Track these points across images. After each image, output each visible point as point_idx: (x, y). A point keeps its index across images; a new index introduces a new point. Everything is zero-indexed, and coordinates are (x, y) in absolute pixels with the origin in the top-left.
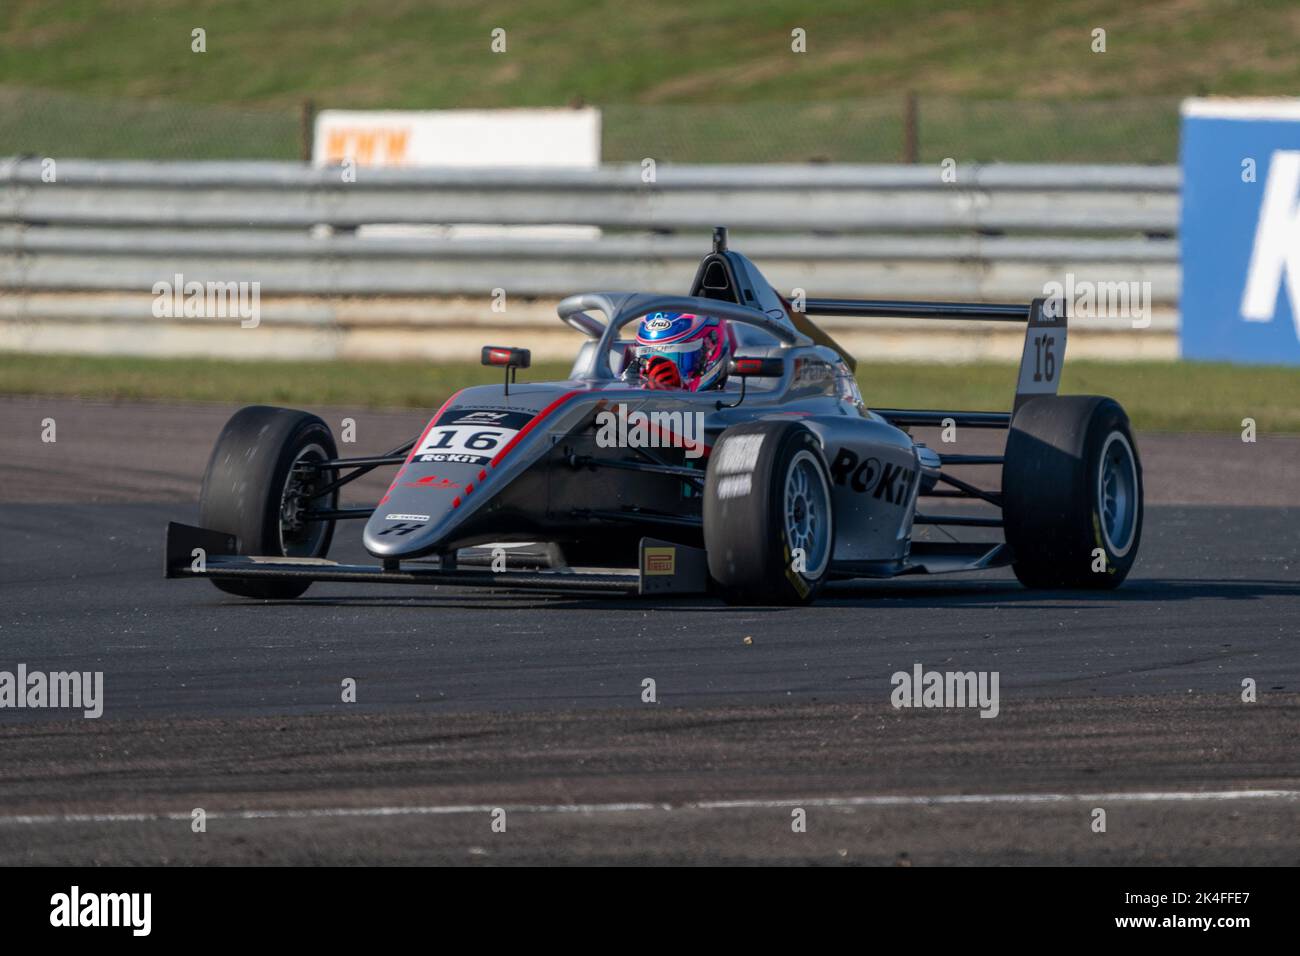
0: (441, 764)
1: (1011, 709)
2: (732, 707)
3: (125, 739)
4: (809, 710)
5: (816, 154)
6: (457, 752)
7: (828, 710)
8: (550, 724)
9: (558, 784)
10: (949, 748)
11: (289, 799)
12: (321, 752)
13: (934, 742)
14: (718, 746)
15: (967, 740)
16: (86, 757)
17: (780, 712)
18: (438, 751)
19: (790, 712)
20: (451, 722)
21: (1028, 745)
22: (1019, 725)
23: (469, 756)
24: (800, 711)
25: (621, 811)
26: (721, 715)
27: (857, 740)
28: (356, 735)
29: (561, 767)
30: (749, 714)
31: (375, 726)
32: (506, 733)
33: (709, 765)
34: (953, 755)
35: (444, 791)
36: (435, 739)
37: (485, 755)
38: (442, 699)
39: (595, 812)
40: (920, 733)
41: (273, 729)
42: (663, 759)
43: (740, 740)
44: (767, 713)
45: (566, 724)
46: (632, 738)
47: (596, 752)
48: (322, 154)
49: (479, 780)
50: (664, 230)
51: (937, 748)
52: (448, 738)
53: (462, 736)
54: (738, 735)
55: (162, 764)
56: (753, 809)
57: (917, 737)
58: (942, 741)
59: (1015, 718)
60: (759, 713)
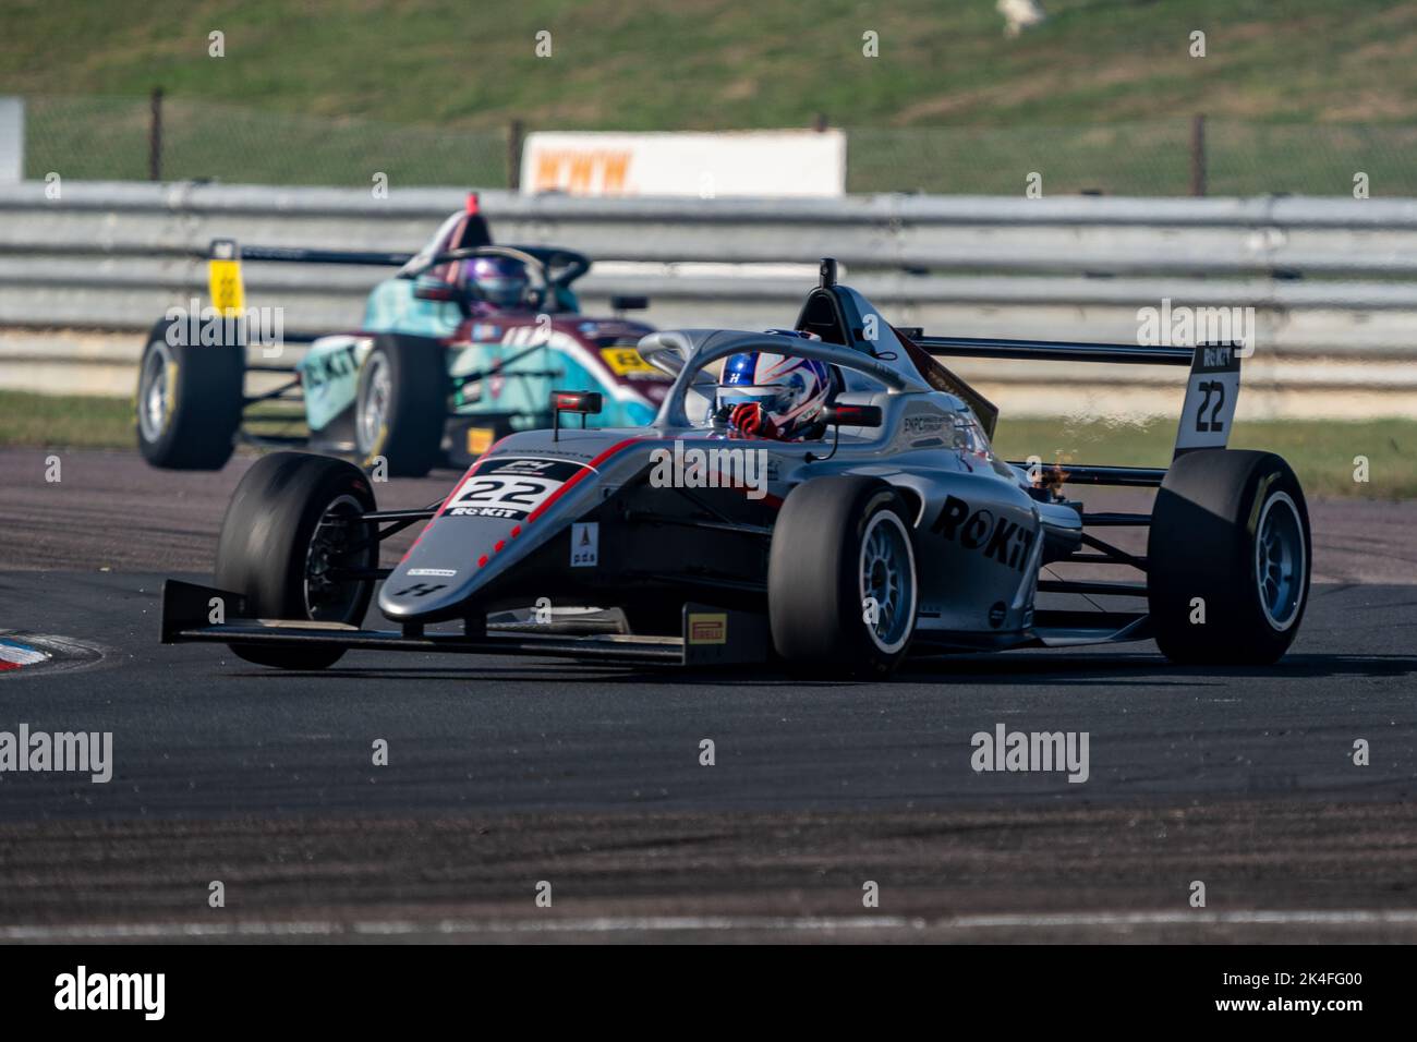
0: (665, 873)
1: (1309, 815)
2: (992, 811)
3: (309, 840)
4: (1080, 815)
5: (1092, 186)
6: (681, 858)
7: (1102, 815)
8: (786, 828)
9: (796, 897)
10: (1238, 859)
11: (492, 909)
12: (527, 857)
13: (1222, 852)
14: (977, 855)
15: (1260, 850)
16: (262, 860)
17: (1048, 817)
18: (661, 858)
19: (1057, 816)
20: (674, 824)
21: (1327, 857)
22: (1318, 834)
23: (695, 864)
24: (1070, 817)
25: (868, 928)
26: (981, 819)
27: (1135, 850)
28: (567, 838)
29: (799, 877)
30: (1011, 819)
31: (589, 828)
32: (737, 837)
33: (965, 877)
34: (1244, 867)
35: (667, 903)
36: (657, 844)
37: (714, 862)
38: (664, 798)
39: (837, 929)
40: (1206, 843)
41: (473, 831)
42: (914, 869)
43: (1002, 849)
44: (1033, 818)
45: (805, 828)
46: (879, 845)
47: (839, 860)
48: (531, 180)
49: (705, 890)
50: (918, 270)
51: (1227, 859)
52: (670, 843)
53: (687, 841)
54: (1001, 843)
55: (349, 869)
56: (1016, 927)
57: (1202, 847)
58: (1231, 852)
59: (1313, 826)
60: (1023, 817)
